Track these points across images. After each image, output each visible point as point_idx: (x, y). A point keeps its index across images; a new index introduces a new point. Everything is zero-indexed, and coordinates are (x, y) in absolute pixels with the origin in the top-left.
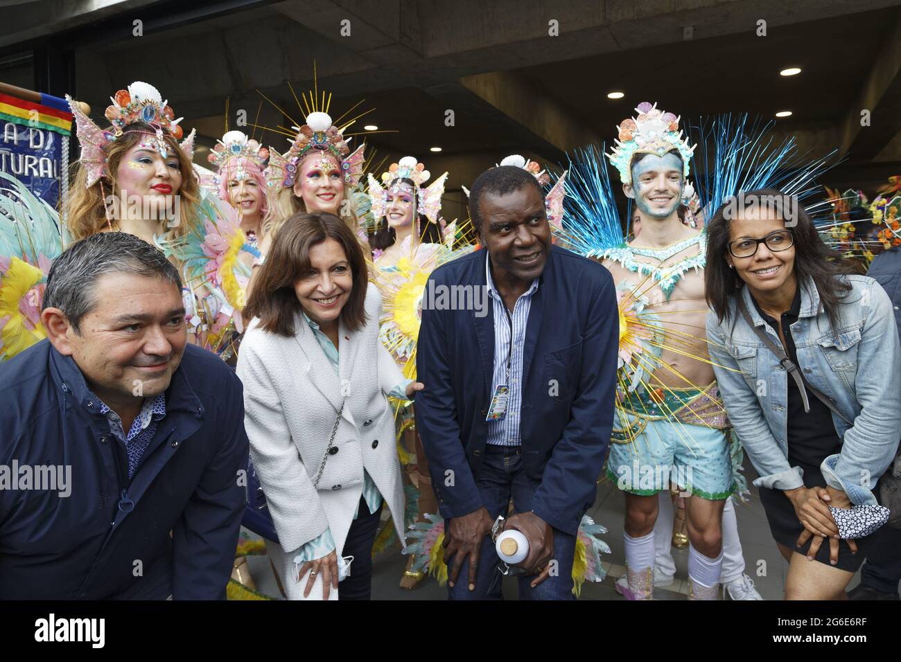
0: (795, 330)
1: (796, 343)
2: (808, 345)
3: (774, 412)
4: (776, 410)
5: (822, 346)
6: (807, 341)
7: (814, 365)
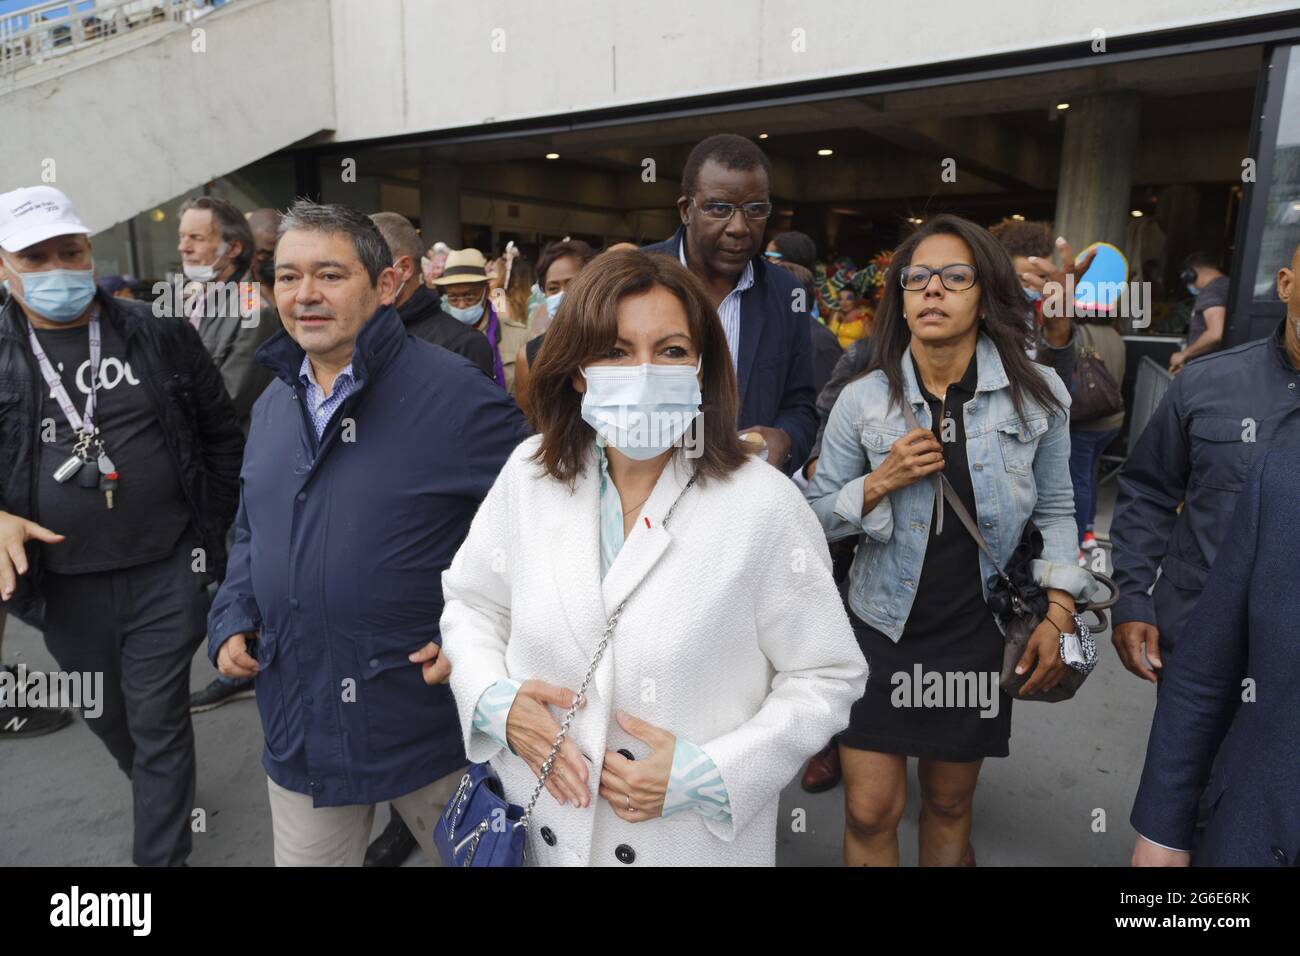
0: (970, 412)
1: (967, 431)
2: (983, 431)
3: (912, 532)
4: (914, 531)
5: (1003, 432)
6: (982, 427)
7: (986, 461)
